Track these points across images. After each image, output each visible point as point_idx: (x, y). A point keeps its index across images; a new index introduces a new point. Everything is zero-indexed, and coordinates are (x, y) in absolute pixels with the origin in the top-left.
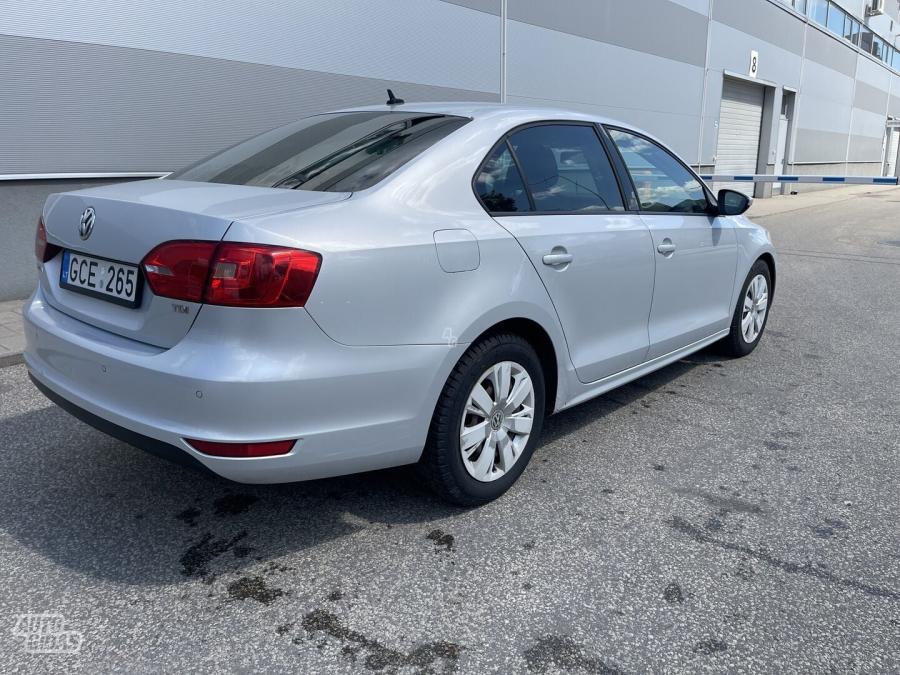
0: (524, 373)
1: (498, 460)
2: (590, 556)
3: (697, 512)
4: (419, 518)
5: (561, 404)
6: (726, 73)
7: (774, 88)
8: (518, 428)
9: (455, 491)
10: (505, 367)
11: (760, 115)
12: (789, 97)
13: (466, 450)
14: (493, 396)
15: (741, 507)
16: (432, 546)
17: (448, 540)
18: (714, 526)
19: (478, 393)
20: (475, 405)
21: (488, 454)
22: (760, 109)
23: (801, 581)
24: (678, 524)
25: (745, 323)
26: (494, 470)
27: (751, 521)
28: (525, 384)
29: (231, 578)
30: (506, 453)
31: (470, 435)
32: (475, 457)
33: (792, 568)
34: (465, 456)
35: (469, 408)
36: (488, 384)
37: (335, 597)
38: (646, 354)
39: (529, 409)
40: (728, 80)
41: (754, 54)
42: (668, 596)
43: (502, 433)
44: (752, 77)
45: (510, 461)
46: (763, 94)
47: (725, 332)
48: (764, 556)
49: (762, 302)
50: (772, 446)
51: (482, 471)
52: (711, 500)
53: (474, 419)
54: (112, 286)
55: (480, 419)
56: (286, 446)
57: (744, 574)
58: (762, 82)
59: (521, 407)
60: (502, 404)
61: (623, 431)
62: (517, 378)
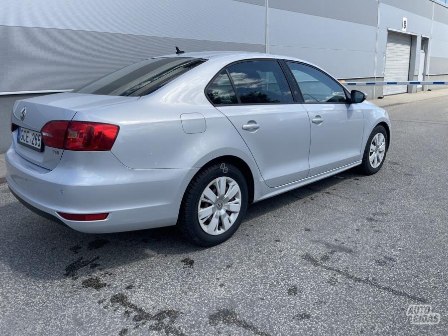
0: (234, 182)
1: (221, 225)
2: (258, 272)
3: (318, 251)
4: (180, 252)
5: (257, 197)
6: (389, 29)
7: (416, 36)
8: (232, 209)
9: (196, 239)
10: (223, 180)
11: (409, 50)
12: (425, 41)
13: (202, 219)
14: (216, 194)
15: (342, 249)
16: (183, 265)
17: (191, 263)
18: (325, 258)
19: (208, 192)
20: (205, 197)
21: (215, 222)
22: (409, 47)
23: (360, 286)
24: (308, 258)
25: (371, 158)
26: (219, 229)
27: (345, 256)
28: (235, 188)
29: (84, 278)
30: (225, 221)
31: (203, 213)
32: (207, 222)
33: (358, 280)
34: (201, 222)
35: (202, 199)
36: (213, 188)
37: (129, 288)
38: (308, 173)
39: (239, 200)
40: (390, 33)
41: (405, 19)
42: (289, 292)
43: (223, 212)
44: (404, 31)
45: (227, 226)
46: (411, 39)
47: (359, 162)
48: (346, 274)
49: (382, 147)
50: (370, 220)
51: (211, 229)
52: (328, 246)
53: (204, 205)
54: (34, 142)
55: (210, 205)
56: (104, 216)
57: (331, 282)
58: (410, 33)
59: (234, 199)
60: (222, 198)
61: (296, 211)
62: (231, 185)
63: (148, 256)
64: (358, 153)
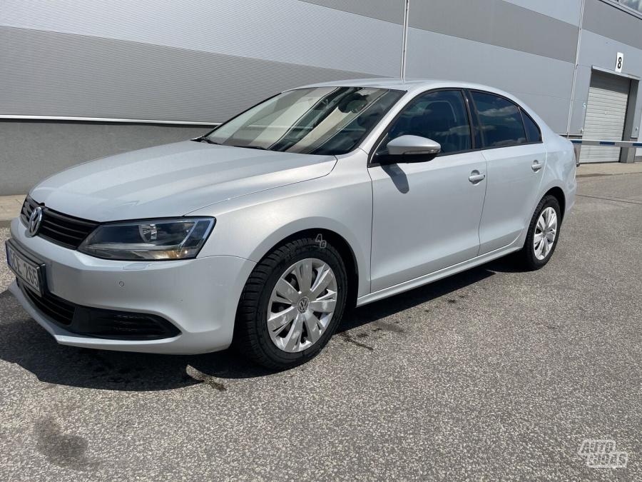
6: (594, 68)
7: (638, 81)
11: (626, 100)
22: (626, 96)
40: (595, 73)
41: (620, 55)
44: (618, 71)
46: (629, 85)
58: (627, 76)
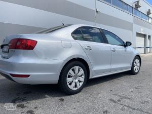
0: (81, 69)
1: (76, 86)
2: (90, 104)
3: (116, 98)
5: (91, 77)
7: (146, 35)
8: (80, 80)
9: (65, 91)
10: (77, 67)
12: (149, 36)
13: (68, 82)
14: (74, 73)
15: (126, 98)
16: (59, 101)
17: (63, 100)
18: (119, 101)
19: (71, 71)
20: (70, 74)
21: (73, 84)
22: (144, 38)
23: (135, 111)
24: (112, 100)
25: (135, 68)
27: (127, 100)
28: (82, 72)
29: (18, 104)
30: (78, 85)
31: (69, 80)
32: (70, 84)
33: (134, 109)
34: (68, 84)
35: (68, 74)
36: (73, 70)
37: (36, 108)
38: (110, 70)
39: (83, 77)
40: (137, 33)
41: (142, 29)
42: (104, 112)
43: (77, 81)
44: (142, 33)
45: (79, 87)
46: (144, 36)
47: (130, 69)
48: (128, 107)
49: (139, 64)
50: (137, 88)
51: (72, 87)
52: (120, 96)
53: (69, 77)
55: (72, 77)
56: (28, 76)
57: (122, 109)
58: (144, 34)
59: (81, 76)
60: (76, 75)
61: (106, 85)
62: (80, 70)
63: (46, 97)
64: (130, 65)
